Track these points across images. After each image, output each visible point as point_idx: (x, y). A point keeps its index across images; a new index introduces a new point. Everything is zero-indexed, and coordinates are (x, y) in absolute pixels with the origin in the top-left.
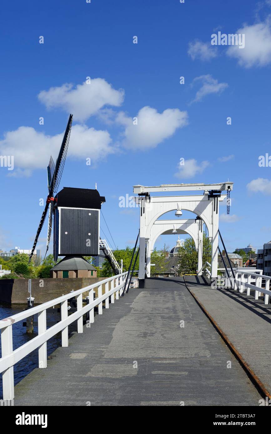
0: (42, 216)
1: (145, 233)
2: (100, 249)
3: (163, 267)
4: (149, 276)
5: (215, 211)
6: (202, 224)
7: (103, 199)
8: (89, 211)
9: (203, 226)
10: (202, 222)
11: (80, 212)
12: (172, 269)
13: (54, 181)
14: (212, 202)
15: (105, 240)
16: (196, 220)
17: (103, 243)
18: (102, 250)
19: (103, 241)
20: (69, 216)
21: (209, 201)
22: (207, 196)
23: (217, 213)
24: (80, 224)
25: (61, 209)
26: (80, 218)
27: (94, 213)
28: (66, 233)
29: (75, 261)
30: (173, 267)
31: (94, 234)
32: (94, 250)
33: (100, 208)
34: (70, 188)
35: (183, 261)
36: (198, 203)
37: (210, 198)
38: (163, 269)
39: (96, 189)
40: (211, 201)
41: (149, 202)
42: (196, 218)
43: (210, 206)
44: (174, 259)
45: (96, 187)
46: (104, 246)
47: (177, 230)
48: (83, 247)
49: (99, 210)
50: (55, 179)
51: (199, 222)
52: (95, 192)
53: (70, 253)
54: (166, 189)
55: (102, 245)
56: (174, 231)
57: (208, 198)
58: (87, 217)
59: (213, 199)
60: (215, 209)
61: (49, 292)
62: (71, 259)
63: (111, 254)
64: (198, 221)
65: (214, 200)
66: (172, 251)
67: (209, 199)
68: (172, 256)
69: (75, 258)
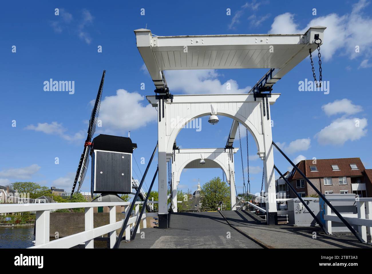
0: (81, 158)
1: (166, 146)
2: (132, 188)
3: (188, 206)
4: (175, 210)
5: (265, 115)
6: (232, 153)
7: (135, 146)
8: (122, 155)
9: (233, 155)
10: (232, 151)
11: (114, 155)
12: (196, 207)
13: (91, 127)
14: (259, 104)
15: (137, 180)
16: (225, 149)
17: (135, 183)
18: (135, 189)
19: (136, 181)
20: (104, 158)
21: (255, 103)
22: (253, 96)
23: (268, 119)
24: (114, 166)
25: (97, 151)
26: (115, 160)
27: (127, 157)
28: (101, 173)
29: (110, 198)
30: (196, 205)
31: (127, 174)
32: (127, 188)
33: (132, 152)
34: (106, 135)
35: (204, 200)
36: (240, 105)
37: (257, 98)
38: (188, 207)
39: (129, 137)
40: (259, 102)
41: (170, 102)
42: (225, 147)
43: (257, 110)
44: (196, 200)
45: (129, 135)
46: (136, 185)
47: (205, 159)
48: (117, 185)
49: (131, 154)
50: (92, 126)
51: (229, 151)
52: (128, 140)
53: (105, 191)
54: (198, 41)
55: (135, 184)
56: (202, 161)
57: (254, 98)
58: (120, 159)
59: (260, 99)
60: (265, 113)
61: (79, 226)
62: (106, 196)
63: (143, 192)
64: (227, 150)
65: (262, 101)
66: (194, 194)
67: (255, 100)
68: (194, 197)
69: (110, 195)
